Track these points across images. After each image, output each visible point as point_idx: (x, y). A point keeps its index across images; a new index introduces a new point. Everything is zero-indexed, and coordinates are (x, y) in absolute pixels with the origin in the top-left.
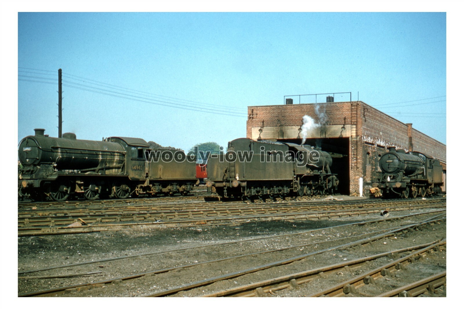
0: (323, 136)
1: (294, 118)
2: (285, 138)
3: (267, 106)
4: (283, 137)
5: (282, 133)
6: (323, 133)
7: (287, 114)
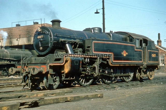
0: (29, 43)
1: (16, 34)
2: (12, 45)
3: (4, 29)
4: (11, 44)
5: (11, 42)
6: (29, 42)
7: (13, 32)
